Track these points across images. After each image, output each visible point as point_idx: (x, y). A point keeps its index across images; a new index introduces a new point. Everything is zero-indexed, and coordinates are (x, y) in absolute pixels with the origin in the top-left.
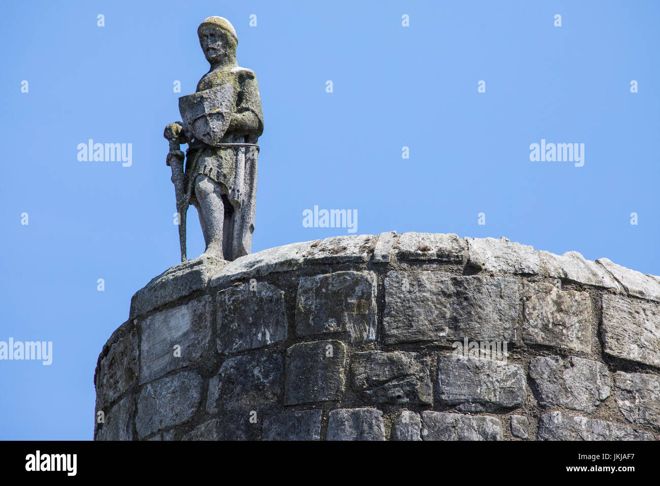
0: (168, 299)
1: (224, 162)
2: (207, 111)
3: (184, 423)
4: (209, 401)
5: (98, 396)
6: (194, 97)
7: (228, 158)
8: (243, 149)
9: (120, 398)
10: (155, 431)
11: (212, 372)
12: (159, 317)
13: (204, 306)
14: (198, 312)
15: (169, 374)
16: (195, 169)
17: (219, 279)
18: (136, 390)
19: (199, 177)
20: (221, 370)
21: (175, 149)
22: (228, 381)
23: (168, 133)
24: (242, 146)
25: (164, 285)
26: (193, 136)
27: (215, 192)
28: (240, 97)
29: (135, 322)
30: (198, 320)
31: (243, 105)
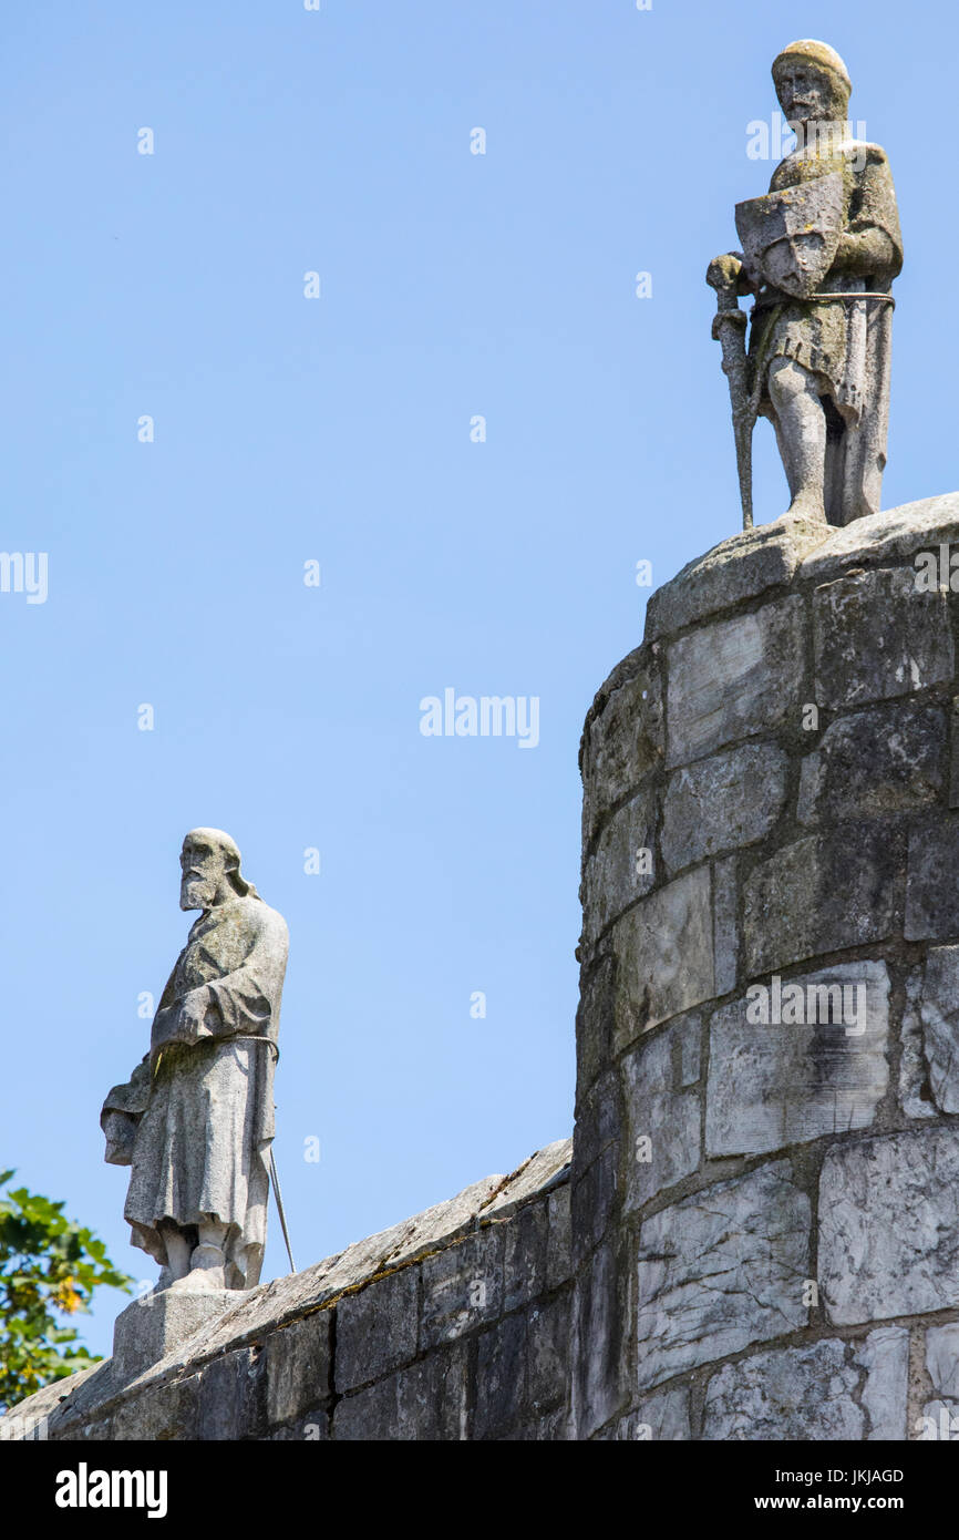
0: (718, 603)
1: (825, 331)
2: (791, 230)
3: (753, 845)
4: (802, 801)
5: (588, 792)
6: (765, 203)
7: (833, 322)
8: (863, 305)
9: (629, 795)
10: (699, 858)
11: (807, 745)
12: (702, 638)
13: (789, 615)
14: (777, 628)
15: (721, 749)
16: (768, 346)
17: (817, 562)
18: (660, 779)
19: (777, 362)
20: (825, 741)
21: (727, 307)
22: (839, 764)
23: (714, 275)
24: (861, 298)
25: (709, 575)
26: (763, 281)
27: (807, 390)
28: (857, 200)
29: (655, 648)
30: (777, 644)
31: (863, 216)
